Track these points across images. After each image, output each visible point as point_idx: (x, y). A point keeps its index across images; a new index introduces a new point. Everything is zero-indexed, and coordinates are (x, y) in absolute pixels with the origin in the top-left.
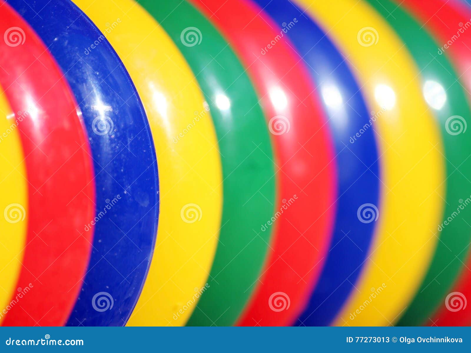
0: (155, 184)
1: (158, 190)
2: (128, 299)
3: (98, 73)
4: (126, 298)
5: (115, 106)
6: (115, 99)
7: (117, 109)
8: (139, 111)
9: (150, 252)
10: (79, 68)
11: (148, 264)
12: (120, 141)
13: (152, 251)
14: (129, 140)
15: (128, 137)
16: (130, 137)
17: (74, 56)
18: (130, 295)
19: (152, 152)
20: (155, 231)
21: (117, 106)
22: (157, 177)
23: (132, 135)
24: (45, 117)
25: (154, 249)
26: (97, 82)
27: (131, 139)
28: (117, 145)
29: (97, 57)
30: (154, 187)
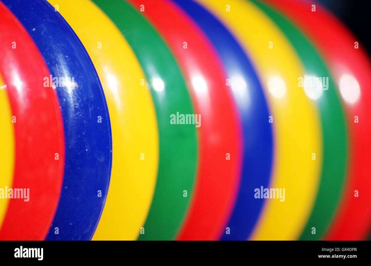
0: (110, 144)
1: (111, 149)
2: (85, 234)
3: (67, 57)
4: (84, 233)
5: (80, 83)
6: (80, 77)
7: (82, 85)
8: (98, 88)
9: (104, 197)
10: (52, 53)
11: (102, 207)
12: (83, 110)
13: (105, 197)
14: (90, 110)
15: (89, 107)
16: (91, 108)
17: (49, 43)
18: (88, 231)
19: (107, 119)
20: (108, 181)
21: (82, 82)
22: (111, 139)
23: (93, 105)
24: (28, 90)
25: (107, 195)
26: (66, 63)
27: (92, 109)
28: (81, 114)
29: (66, 44)
30: (109, 147)
